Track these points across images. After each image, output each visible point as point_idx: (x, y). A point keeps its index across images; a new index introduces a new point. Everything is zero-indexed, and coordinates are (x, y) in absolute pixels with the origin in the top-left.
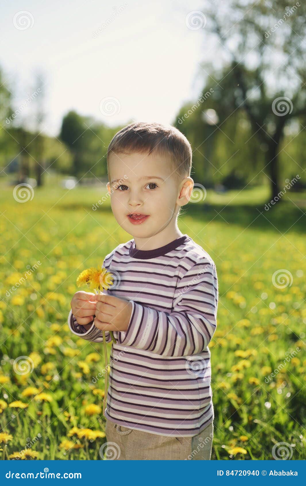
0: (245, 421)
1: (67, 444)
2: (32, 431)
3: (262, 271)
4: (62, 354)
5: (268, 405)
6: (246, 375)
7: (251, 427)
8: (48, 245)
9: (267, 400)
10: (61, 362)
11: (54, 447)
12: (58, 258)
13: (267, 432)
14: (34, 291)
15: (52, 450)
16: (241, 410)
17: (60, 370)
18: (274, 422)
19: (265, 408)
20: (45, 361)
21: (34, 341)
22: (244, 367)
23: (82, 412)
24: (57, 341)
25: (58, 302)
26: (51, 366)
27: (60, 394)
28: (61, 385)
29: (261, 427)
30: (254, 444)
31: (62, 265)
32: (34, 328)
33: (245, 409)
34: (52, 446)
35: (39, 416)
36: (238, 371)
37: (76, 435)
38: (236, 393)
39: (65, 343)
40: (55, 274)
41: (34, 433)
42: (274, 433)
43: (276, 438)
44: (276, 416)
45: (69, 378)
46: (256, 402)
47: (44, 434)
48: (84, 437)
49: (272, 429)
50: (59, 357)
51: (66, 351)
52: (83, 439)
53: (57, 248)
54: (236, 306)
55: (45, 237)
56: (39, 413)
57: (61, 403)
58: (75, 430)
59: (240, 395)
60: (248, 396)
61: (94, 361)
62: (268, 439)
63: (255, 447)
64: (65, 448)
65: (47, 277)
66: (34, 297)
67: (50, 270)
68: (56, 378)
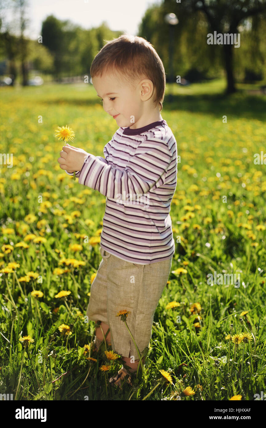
0: (189, 255)
1: (59, 271)
2: (33, 264)
3: (213, 149)
4: (52, 214)
5: (208, 245)
6: (191, 224)
7: (194, 259)
8: (37, 134)
9: (207, 241)
10: (52, 219)
11: (49, 274)
12: (45, 144)
13: (206, 262)
14: (27, 170)
15: (47, 276)
16: (186, 248)
17: (52, 226)
18: (212, 256)
19: (206, 247)
20: (40, 219)
21: (31, 207)
22: (190, 217)
23: (69, 250)
24: (49, 204)
25: (47, 177)
26: (44, 222)
27: (52, 240)
28: (53, 235)
29: (202, 259)
30: (195, 270)
31: (49, 148)
32: (29, 196)
33: (189, 247)
34: (47, 273)
35: (37, 254)
36: (185, 220)
37: (64, 263)
38: (184, 237)
39: (54, 207)
40: (43, 156)
41: (34, 265)
42: (211, 263)
43: (212, 266)
44: (213, 252)
45: (58, 230)
46: (199, 242)
47: (42, 267)
48: (70, 264)
49: (210, 260)
50: (50, 217)
51: (55, 211)
52: (69, 266)
53: (44, 137)
54: (190, 176)
55: (33, 128)
56: (37, 251)
57: (53, 246)
58: (63, 260)
59: (187, 237)
60: (192, 238)
61: (76, 216)
62: (206, 267)
63: (195, 272)
64: (58, 274)
65: (38, 159)
66: (28, 174)
67: (39, 154)
68: (49, 231)
